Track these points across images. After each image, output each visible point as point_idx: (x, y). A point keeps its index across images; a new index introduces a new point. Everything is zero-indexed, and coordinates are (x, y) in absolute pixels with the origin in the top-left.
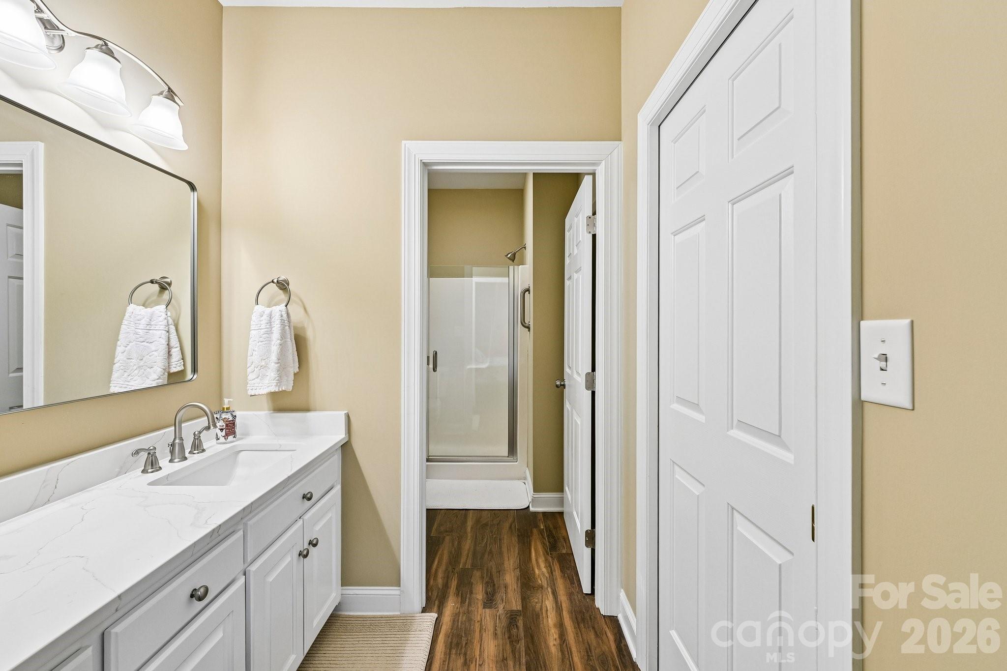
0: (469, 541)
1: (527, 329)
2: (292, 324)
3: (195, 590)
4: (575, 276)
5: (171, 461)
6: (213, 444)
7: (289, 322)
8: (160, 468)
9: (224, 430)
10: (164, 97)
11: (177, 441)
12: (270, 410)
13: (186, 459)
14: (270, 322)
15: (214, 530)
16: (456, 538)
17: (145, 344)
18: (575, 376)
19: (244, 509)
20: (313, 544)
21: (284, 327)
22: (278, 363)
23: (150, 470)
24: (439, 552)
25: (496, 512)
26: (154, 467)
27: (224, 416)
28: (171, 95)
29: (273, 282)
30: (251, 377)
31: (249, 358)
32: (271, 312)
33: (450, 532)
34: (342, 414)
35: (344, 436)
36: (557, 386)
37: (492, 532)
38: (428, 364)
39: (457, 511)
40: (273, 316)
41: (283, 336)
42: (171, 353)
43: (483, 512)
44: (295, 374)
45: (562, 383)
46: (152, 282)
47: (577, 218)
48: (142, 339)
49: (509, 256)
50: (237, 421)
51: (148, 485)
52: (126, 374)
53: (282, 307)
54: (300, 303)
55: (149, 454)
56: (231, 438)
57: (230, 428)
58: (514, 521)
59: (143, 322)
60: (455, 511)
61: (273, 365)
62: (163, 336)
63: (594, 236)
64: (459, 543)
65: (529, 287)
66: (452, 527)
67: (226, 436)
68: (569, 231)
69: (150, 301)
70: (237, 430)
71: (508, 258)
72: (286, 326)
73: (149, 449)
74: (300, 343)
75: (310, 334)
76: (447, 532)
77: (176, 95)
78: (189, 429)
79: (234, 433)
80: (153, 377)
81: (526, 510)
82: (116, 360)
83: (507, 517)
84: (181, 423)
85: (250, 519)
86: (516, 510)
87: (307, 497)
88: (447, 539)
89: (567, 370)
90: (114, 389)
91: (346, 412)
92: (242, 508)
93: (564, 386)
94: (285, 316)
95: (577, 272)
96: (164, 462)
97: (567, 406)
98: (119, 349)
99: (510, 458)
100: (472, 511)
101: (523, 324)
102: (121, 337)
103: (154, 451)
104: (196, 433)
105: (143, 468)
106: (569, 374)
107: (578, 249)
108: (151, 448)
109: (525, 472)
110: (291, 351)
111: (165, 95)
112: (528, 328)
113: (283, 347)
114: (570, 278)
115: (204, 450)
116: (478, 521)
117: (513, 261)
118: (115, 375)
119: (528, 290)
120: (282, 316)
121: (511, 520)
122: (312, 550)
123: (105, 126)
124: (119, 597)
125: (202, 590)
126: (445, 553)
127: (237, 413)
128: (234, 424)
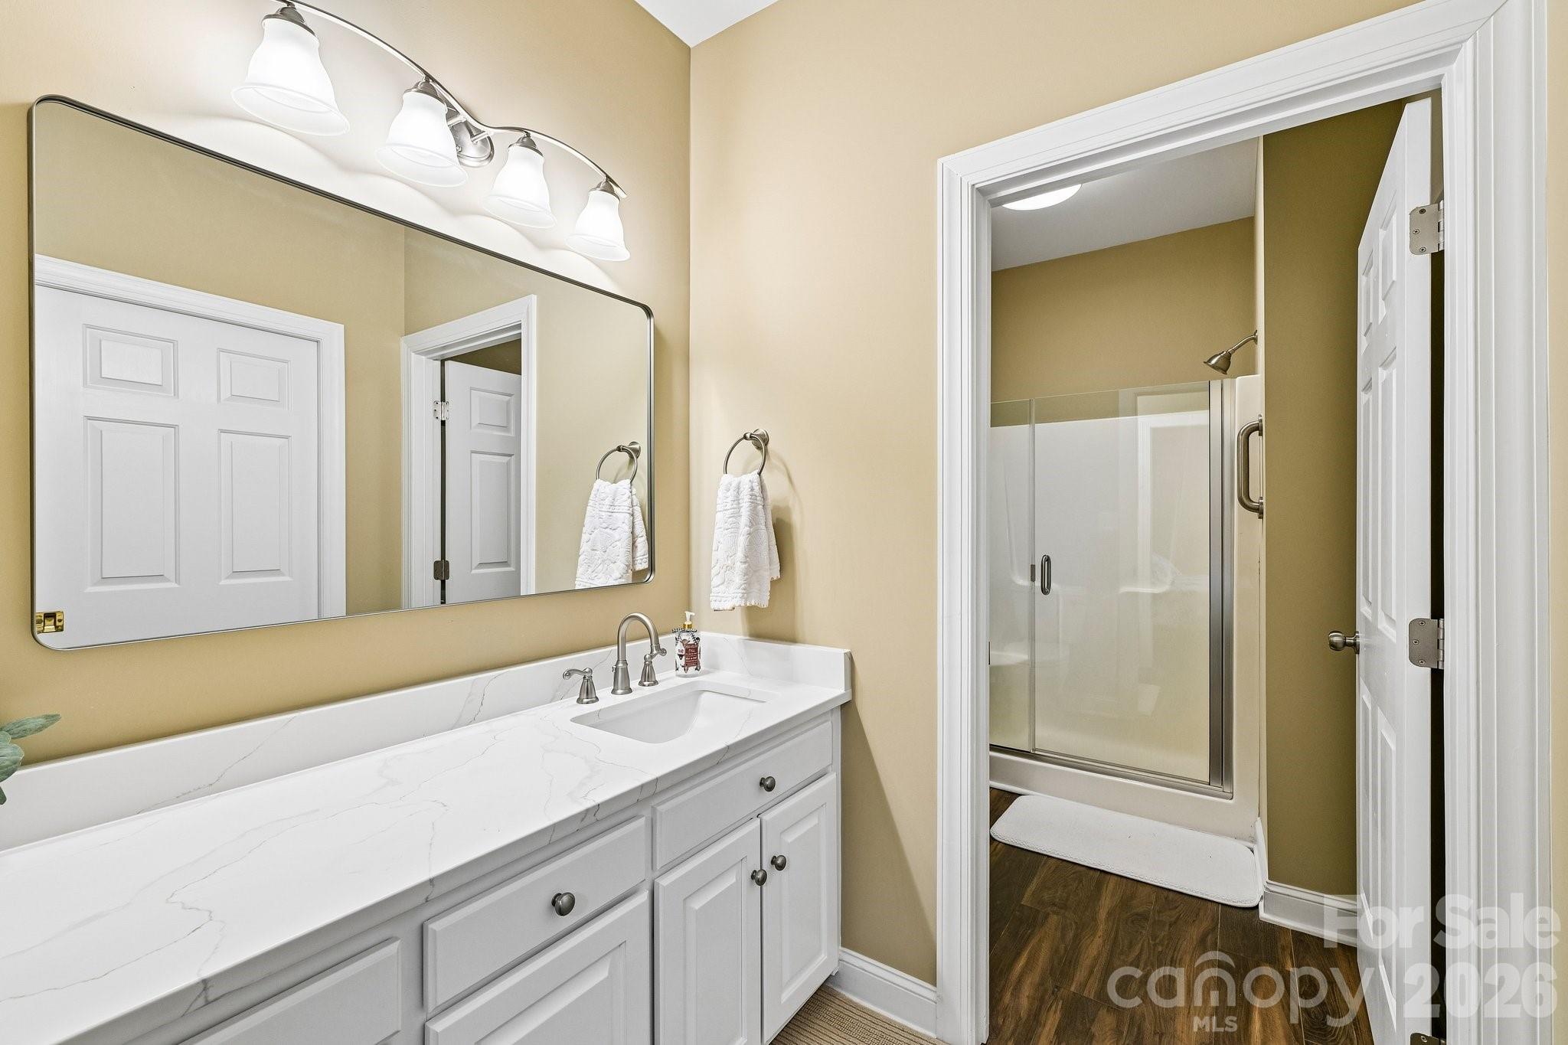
0: (1098, 941)
1: (1256, 514)
2: (769, 501)
3: (559, 894)
4: (1382, 374)
5: (614, 692)
6: (670, 674)
7: (764, 498)
8: (597, 699)
9: (684, 657)
10: (602, 190)
11: (620, 665)
12: (745, 635)
13: (630, 691)
14: (737, 500)
15: (587, 811)
16: (1071, 924)
17: (608, 530)
18: (1383, 625)
19: (642, 786)
20: (779, 864)
21: (755, 507)
22: (745, 563)
23: (585, 700)
24: (1033, 942)
25: (1171, 895)
26: (590, 696)
27: (684, 636)
28: (609, 185)
29: (745, 437)
30: (716, 581)
31: (714, 553)
32: (739, 483)
33: (1062, 908)
34: (839, 653)
35: (842, 691)
36: (1333, 646)
37: (1154, 938)
38: (1033, 579)
39: (1084, 869)
40: (742, 489)
41: (753, 522)
42: (636, 544)
43: (1141, 888)
44: (773, 583)
45: (1349, 640)
46: (619, 449)
47: (1385, 229)
48: (605, 525)
49: (1213, 362)
50: (702, 645)
51: (571, 721)
52: (590, 570)
53: (754, 475)
54: (784, 469)
55: (585, 678)
56: (692, 669)
57: (691, 655)
58: (1214, 929)
59: (607, 502)
60: (1079, 868)
61: (740, 567)
62: (626, 521)
63: (1438, 261)
64: (1077, 938)
65: (1261, 421)
66: (1067, 900)
67: (687, 666)
68: (1367, 273)
69: (619, 476)
70: (702, 660)
71: (1213, 367)
72: (758, 504)
73: (583, 672)
74: (782, 532)
75: (796, 519)
76: (1054, 904)
77: (617, 186)
78: (638, 650)
79: (696, 663)
80: (615, 574)
81: (1250, 914)
82: (581, 551)
83: (1198, 915)
84: (625, 641)
85: (663, 802)
86: (1223, 904)
87: (768, 785)
88: (1054, 919)
89: (1363, 609)
90: (579, 585)
91: (847, 651)
92: (638, 783)
93: (1355, 647)
94: (757, 488)
95: (1385, 364)
96: (604, 693)
97: (1364, 696)
98: (585, 537)
99: (1215, 788)
100: (1116, 878)
101: (1246, 502)
102: (587, 520)
103: (590, 675)
104: (647, 657)
105: (578, 697)
106: (1366, 618)
107: (1387, 306)
108: (587, 670)
109: (1253, 826)
110: (766, 544)
111: (603, 187)
112: (1259, 511)
113: (753, 537)
114: (1368, 387)
115: (656, 683)
116: (1125, 903)
117: (1225, 371)
118: (580, 570)
119: (1257, 428)
120: (752, 490)
121: (1206, 924)
122: (774, 875)
123: (541, 246)
124: (431, 881)
125: (565, 899)
126: (1042, 948)
127: (701, 635)
128: (696, 649)
